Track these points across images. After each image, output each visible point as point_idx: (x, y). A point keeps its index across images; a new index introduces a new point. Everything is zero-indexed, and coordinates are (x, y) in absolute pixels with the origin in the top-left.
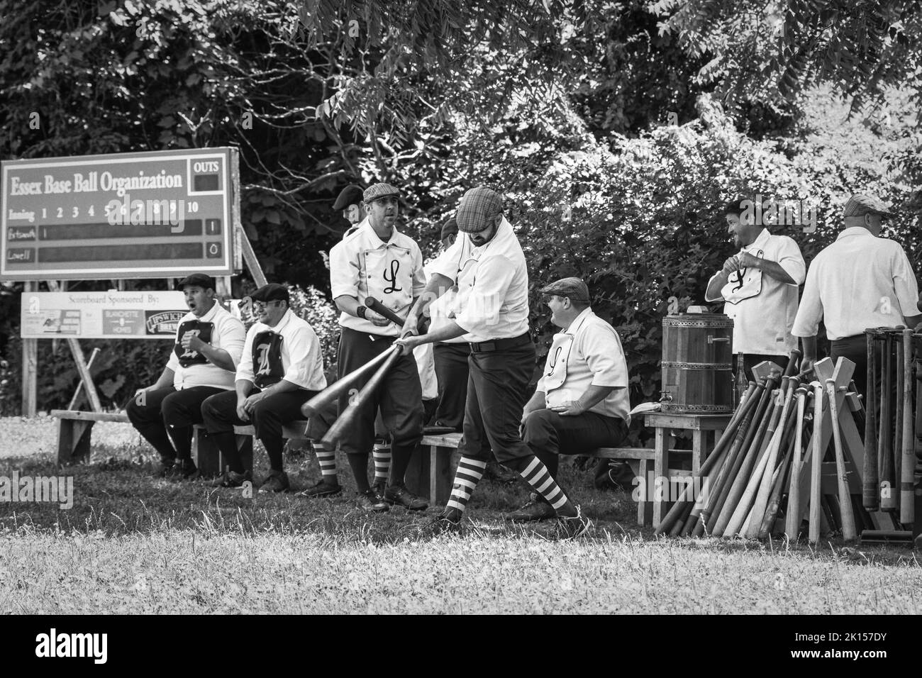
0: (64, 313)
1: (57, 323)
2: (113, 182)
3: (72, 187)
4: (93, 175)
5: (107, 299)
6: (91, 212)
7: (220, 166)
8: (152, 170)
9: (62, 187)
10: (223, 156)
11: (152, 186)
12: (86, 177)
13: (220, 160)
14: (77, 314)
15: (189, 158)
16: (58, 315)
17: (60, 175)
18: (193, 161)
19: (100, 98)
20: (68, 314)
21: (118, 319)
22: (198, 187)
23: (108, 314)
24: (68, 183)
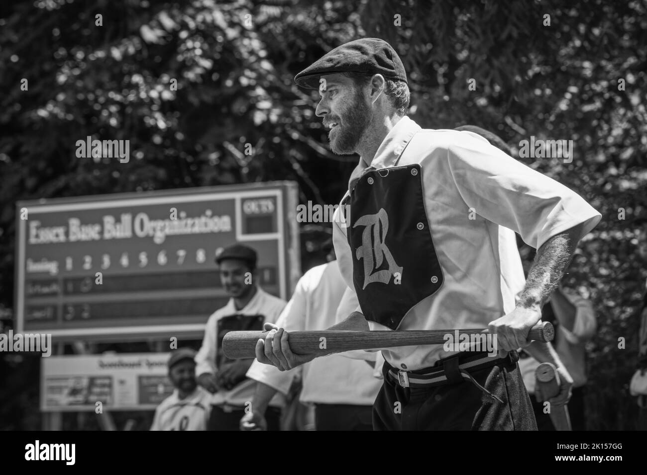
0: (92, 381)
1: (85, 392)
2: (149, 225)
3: (101, 233)
4: (126, 218)
5: (144, 364)
6: (125, 261)
7: (275, 204)
8: (194, 211)
9: (91, 233)
10: (278, 193)
11: (196, 230)
12: (118, 220)
13: (274, 199)
14: (107, 381)
15: (238, 196)
16: (85, 383)
17: (87, 218)
18: (244, 200)
19: (132, 128)
20: (99, 382)
21: (156, 386)
22: (248, 230)
23: (145, 382)
24: (97, 228)
